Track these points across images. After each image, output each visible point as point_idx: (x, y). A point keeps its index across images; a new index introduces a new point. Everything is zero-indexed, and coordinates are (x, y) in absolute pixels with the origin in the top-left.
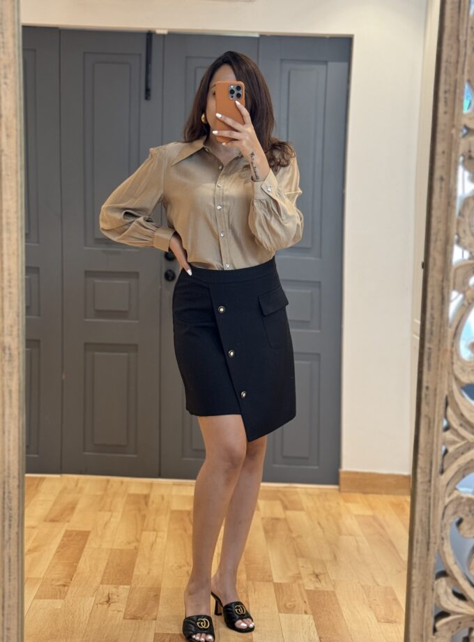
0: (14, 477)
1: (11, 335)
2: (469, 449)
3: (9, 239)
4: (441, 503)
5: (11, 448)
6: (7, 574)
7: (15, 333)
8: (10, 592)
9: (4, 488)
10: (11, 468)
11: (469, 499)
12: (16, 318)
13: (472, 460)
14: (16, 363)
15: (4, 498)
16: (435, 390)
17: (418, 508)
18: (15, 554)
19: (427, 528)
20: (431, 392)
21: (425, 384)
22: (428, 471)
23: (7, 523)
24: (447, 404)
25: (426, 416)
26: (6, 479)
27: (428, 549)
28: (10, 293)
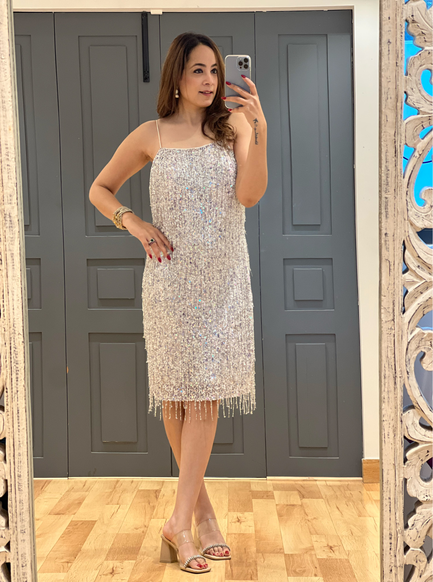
0: (19, 334)
1: (11, 203)
2: (427, 288)
3: (5, 116)
4: (404, 339)
5: (15, 307)
6: (16, 425)
7: (14, 200)
8: (19, 441)
9: (10, 344)
10: (15, 325)
11: (430, 335)
12: (15, 188)
13: (430, 298)
14: (16, 229)
15: (11, 353)
16: (393, 236)
17: (384, 345)
18: (24, 406)
19: (393, 364)
20: (390, 238)
21: (384, 231)
22: (391, 311)
23: (14, 376)
24: (405, 249)
25: (387, 260)
26: (12, 336)
27: (395, 383)
28: (8, 165)
